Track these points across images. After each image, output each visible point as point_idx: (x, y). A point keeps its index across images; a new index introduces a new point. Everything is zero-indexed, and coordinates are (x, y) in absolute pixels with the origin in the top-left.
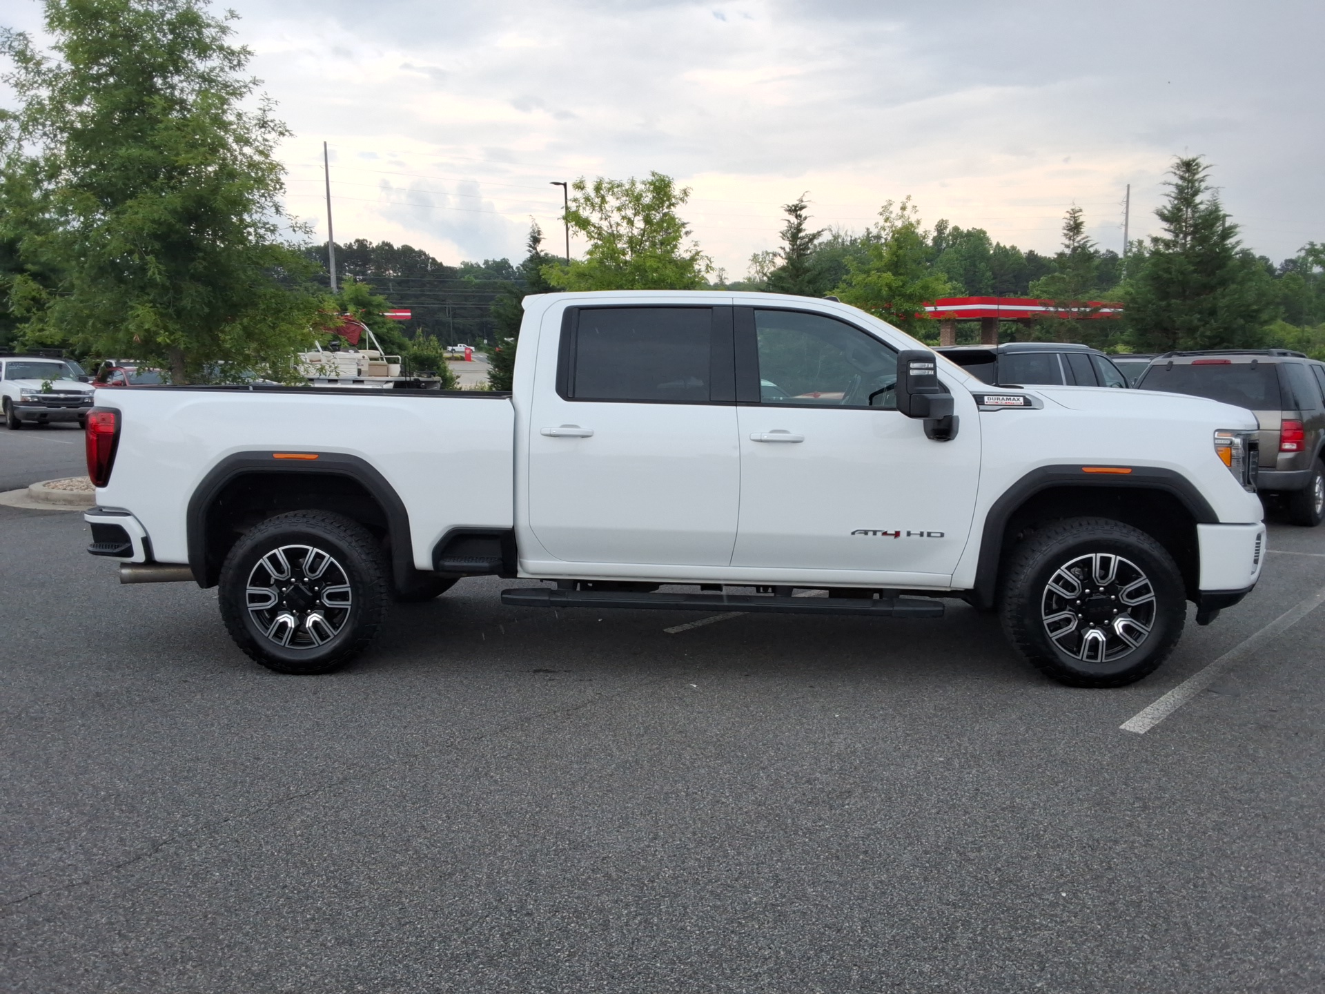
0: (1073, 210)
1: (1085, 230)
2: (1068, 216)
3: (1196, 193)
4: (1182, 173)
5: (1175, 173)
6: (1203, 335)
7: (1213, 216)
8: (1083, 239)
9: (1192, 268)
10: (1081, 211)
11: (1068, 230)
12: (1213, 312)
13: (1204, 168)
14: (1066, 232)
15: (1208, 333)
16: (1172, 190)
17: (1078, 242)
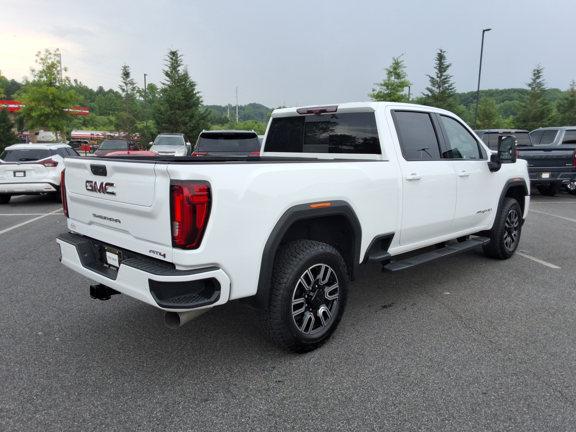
0: (125, 66)
1: (132, 76)
2: (123, 68)
3: (179, 66)
4: (172, 57)
5: (169, 56)
6: (190, 126)
7: (185, 77)
8: (131, 80)
9: (183, 98)
10: (128, 67)
11: (124, 75)
12: (192, 117)
13: (180, 56)
14: (122, 76)
15: (192, 125)
16: (169, 64)
17: (129, 81)
